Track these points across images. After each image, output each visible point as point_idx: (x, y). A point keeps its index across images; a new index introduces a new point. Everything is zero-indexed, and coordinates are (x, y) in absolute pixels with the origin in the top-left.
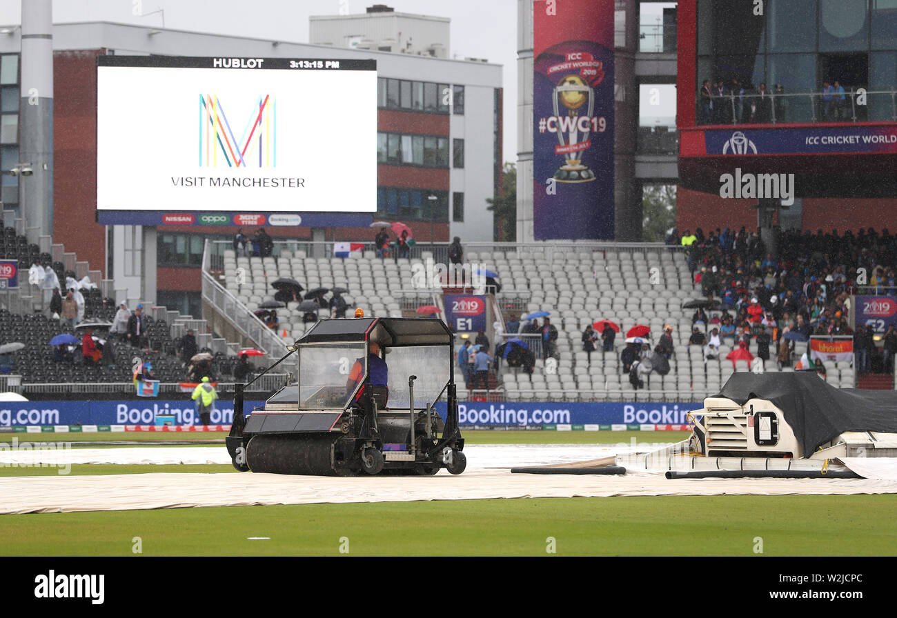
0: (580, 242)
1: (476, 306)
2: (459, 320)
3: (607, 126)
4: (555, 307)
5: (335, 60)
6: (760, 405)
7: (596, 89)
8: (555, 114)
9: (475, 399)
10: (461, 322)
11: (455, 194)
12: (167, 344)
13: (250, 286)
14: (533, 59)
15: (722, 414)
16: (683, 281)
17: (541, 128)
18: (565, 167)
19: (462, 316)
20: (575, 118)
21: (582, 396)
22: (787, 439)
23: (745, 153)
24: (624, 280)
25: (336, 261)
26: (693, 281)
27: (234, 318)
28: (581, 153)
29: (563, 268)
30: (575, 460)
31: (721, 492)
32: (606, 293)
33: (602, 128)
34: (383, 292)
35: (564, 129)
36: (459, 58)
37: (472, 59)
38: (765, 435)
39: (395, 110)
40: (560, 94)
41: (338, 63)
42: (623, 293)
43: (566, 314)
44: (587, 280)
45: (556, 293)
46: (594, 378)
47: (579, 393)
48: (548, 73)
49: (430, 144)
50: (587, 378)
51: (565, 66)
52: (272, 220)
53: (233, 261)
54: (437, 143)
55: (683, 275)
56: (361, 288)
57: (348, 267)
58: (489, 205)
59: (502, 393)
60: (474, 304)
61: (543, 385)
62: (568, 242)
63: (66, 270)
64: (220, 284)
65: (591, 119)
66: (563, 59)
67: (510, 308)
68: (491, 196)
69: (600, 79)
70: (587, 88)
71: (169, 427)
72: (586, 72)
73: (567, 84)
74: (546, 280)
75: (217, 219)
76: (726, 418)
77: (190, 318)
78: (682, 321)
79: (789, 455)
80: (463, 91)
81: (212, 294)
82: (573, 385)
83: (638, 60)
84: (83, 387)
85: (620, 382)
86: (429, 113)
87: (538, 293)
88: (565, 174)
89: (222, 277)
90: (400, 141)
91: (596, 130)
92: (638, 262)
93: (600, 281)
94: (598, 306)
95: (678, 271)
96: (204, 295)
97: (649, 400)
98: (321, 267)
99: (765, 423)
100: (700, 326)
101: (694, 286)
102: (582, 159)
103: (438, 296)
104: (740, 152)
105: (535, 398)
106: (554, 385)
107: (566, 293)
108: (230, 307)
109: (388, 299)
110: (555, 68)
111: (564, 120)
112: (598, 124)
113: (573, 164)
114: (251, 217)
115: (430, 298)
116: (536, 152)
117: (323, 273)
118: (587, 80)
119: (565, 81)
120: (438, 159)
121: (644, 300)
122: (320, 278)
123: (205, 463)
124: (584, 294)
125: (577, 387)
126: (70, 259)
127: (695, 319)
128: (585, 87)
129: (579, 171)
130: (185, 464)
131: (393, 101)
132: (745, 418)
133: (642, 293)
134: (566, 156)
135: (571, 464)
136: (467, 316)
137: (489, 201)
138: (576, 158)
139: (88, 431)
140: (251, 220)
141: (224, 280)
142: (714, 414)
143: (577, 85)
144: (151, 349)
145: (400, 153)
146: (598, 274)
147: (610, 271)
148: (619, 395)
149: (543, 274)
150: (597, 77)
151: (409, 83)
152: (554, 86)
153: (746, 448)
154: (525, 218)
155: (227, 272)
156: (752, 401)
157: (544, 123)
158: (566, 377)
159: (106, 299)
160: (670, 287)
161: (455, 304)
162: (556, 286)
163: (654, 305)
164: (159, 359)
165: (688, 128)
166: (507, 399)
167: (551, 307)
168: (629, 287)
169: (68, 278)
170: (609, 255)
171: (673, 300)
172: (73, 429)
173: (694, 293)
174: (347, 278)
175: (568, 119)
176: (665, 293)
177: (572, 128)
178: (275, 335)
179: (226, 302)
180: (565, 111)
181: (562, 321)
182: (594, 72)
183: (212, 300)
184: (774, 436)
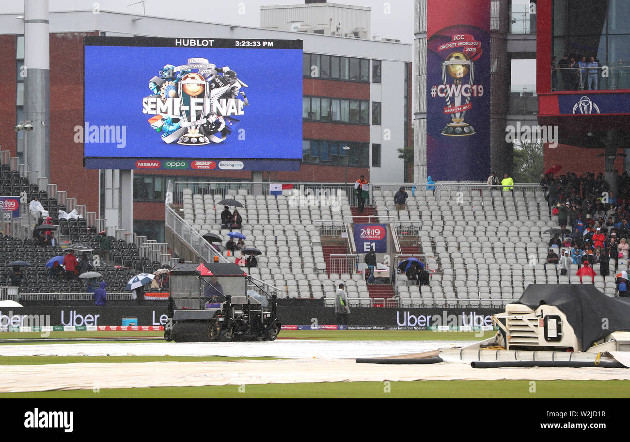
0: (462, 183)
1: (379, 233)
2: (365, 244)
3: (484, 92)
4: (441, 234)
5: (270, 41)
6: (548, 310)
7: (475, 63)
8: (444, 82)
9: (376, 305)
10: (367, 245)
11: (374, 145)
12: (135, 262)
13: (203, 217)
14: (426, 40)
15: (519, 317)
16: (542, 213)
17: (432, 93)
18: (451, 124)
19: (367, 240)
20: (460, 86)
21: (460, 303)
22: (569, 337)
23: (590, 113)
24: (496, 212)
25: (270, 197)
26: (550, 214)
27: (189, 241)
28: (464, 113)
29: (448, 203)
30: (409, 352)
31: (502, 378)
32: (481, 223)
33: (481, 93)
34: (306, 222)
35: (450, 95)
36: (376, 39)
37: (387, 40)
38: (552, 333)
39: (326, 79)
40: (447, 66)
41: (272, 43)
42: (496, 223)
43: (449, 239)
44: (466, 213)
45: (441, 223)
46: (470, 289)
47: (458, 301)
48: (439, 51)
49: (354, 106)
50: (465, 289)
51: (451, 45)
52: (221, 165)
53: (191, 197)
54: (360, 106)
55: (542, 208)
56: (289, 218)
57: (280, 202)
58: (400, 154)
59: (397, 301)
60: (377, 231)
61: (430, 295)
62: (454, 183)
63: (58, 204)
64: (180, 215)
65: (472, 87)
66: (449, 40)
67: (405, 234)
68: (402, 147)
69: (479, 56)
70: (469, 62)
71: (133, 327)
72: (468, 50)
73: (453, 59)
74: (434, 213)
75: (178, 164)
76: (521, 320)
77: (154, 242)
78: (541, 245)
79: (571, 349)
80: (380, 65)
81: (173, 223)
82: (454, 294)
83: (509, 40)
84: (67, 296)
85: (490, 293)
86: (353, 81)
87: (428, 223)
88: (452, 129)
89: (181, 210)
90: (331, 104)
91: (475, 95)
92: (507, 199)
93: (477, 213)
94: (475, 232)
95: (538, 205)
96: (167, 224)
97: (502, 307)
98: (259, 202)
99: (552, 324)
100: (555, 249)
101: (550, 217)
102: (464, 118)
103: (349, 225)
104: (586, 112)
105: (423, 304)
106: (438, 295)
107: (450, 223)
108: (186, 233)
109: (310, 227)
110: (444, 47)
111: (450, 87)
112: (477, 90)
113: (458, 122)
114: (204, 163)
115: (343, 226)
116: (428, 112)
117: (260, 207)
118: (469, 56)
119: (451, 57)
120: (361, 118)
121: (511, 228)
122: (257, 211)
123: (126, 355)
124: (464, 223)
125: (456, 296)
126: (61, 196)
127: (551, 243)
128: (468, 61)
129: (462, 127)
130: (111, 355)
131: (325, 73)
132: (537, 320)
133: (510, 223)
134: (452, 115)
135: (405, 356)
136: (371, 241)
137: (400, 151)
138: (460, 117)
139: (68, 330)
140: (205, 165)
141: (183, 212)
142: (513, 317)
143: (461, 59)
144: (123, 266)
145: (330, 113)
146: (476, 208)
147: (485, 205)
148: (489, 303)
149: (432, 208)
150: (476, 53)
151: (338, 59)
152: (444, 61)
153: (537, 343)
154: (420, 164)
155: (185, 206)
156: (542, 307)
157: (435, 89)
158: (449, 289)
159: (89, 227)
160: (532, 218)
161: (363, 231)
162: (442, 217)
163: (518, 232)
164: (128, 273)
165: (545, 93)
166: (401, 305)
167: (438, 233)
168: (500, 218)
169: (60, 211)
170: (485, 193)
171: (534, 228)
172: (56, 328)
173: (550, 223)
174: (279, 211)
175: (453, 86)
176: (528, 223)
177: (457, 94)
178: (221, 256)
179: (183, 229)
180: (451, 80)
181: (446, 245)
182: (474, 50)
183: (173, 228)
184: (559, 334)
